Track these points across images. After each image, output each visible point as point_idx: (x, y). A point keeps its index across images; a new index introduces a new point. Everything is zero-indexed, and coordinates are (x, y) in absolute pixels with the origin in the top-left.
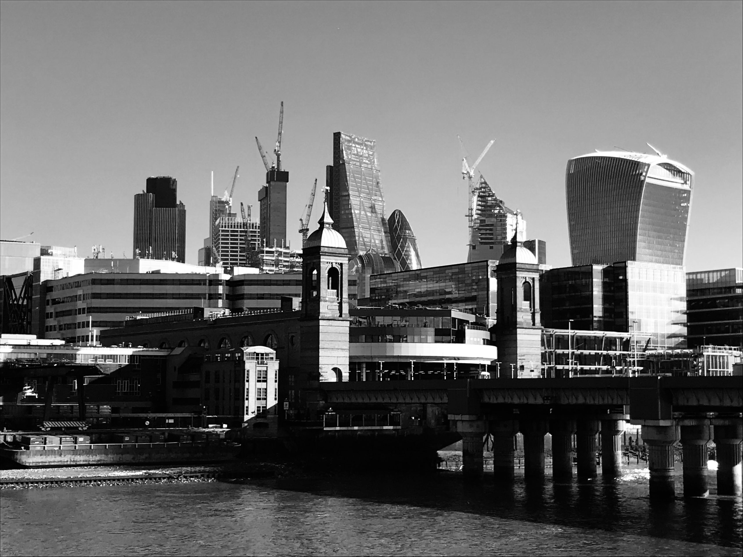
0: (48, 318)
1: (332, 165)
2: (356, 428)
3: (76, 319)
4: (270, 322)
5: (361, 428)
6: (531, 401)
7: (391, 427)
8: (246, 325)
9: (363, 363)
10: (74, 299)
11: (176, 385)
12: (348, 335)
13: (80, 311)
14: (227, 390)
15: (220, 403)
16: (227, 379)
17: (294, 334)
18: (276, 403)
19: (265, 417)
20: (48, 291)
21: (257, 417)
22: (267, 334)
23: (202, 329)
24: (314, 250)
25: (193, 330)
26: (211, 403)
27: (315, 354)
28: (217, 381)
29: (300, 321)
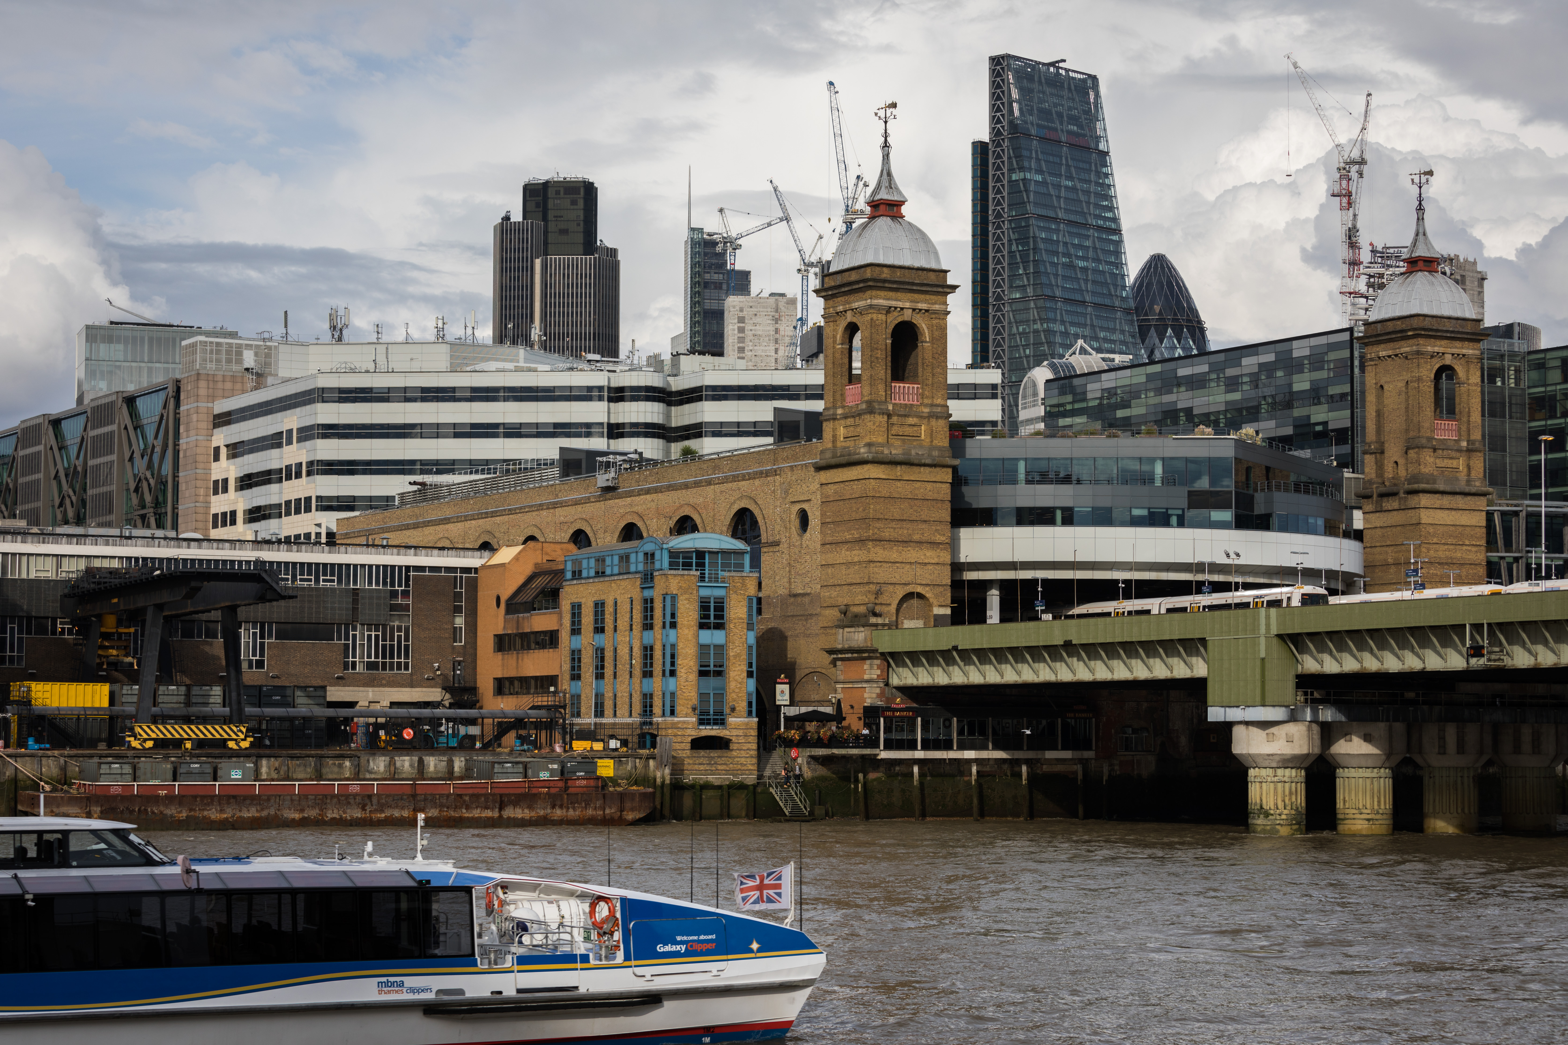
0: (216, 493)
1: (986, 138)
3: (281, 492)
4: (743, 478)
6: (1434, 664)
7: (1067, 754)
8: (686, 486)
9: (987, 581)
10: (276, 441)
11: (503, 643)
12: (948, 506)
13: (291, 473)
14: (623, 652)
15: (607, 687)
16: (623, 622)
17: (805, 506)
18: (751, 685)
19: (721, 722)
20: (216, 425)
21: (701, 722)
22: (736, 507)
23: (576, 503)
24: (854, 276)
25: (554, 506)
26: (587, 688)
27: (857, 555)
28: (599, 630)
29: (819, 468)
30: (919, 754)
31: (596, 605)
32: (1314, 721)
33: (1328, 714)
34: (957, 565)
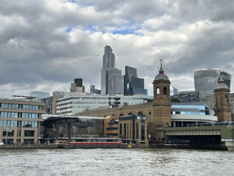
0: (57, 110)
1: (125, 75)
3: (67, 110)
4: (140, 107)
7: (187, 145)
8: (131, 109)
9: (174, 121)
10: (66, 104)
13: (68, 108)
15: (126, 135)
16: (129, 126)
17: (150, 111)
19: (144, 140)
20: (57, 102)
21: (142, 140)
22: (139, 111)
23: (113, 111)
24: (158, 81)
27: (159, 118)
28: (125, 127)
29: (153, 106)
30: (170, 145)
31: (124, 124)
34: (172, 119)
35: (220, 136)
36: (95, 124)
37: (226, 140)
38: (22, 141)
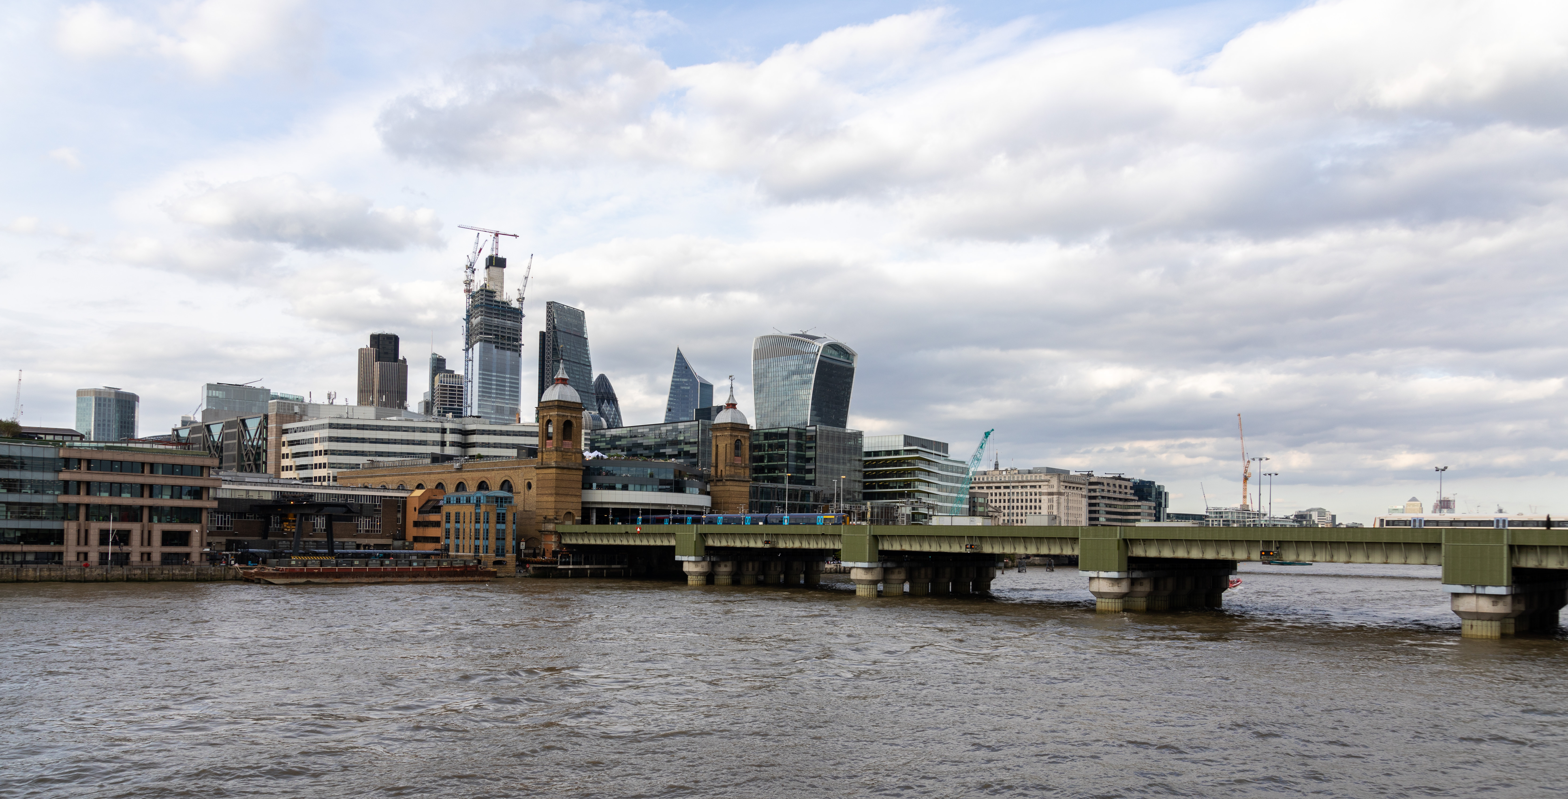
0: (283, 458)
1: (545, 330)
2: (587, 566)
3: (312, 460)
4: (506, 469)
5: (592, 567)
6: (752, 544)
7: (619, 566)
8: (484, 471)
9: (593, 508)
10: (311, 441)
11: (416, 524)
12: (581, 483)
13: (317, 453)
14: (468, 530)
15: (460, 542)
16: (467, 520)
17: (530, 481)
18: (514, 543)
19: (504, 556)
20: (283, 433)
21: (497, 556)
22: (503, 479)
23: (439, 473)
24: (551, 404)
25: (430, 474)
26: (452, 542)
27: (549, 499)
28: (457, 522)
29: (537, 468)
30: (571, 567)
31: (456, 513)
32: (710, 561)
33: (714, 559)
34: (583, 503)
35: (673, 548)
36: (380, 510)
37: (684, 558)
38: (156, 557)
